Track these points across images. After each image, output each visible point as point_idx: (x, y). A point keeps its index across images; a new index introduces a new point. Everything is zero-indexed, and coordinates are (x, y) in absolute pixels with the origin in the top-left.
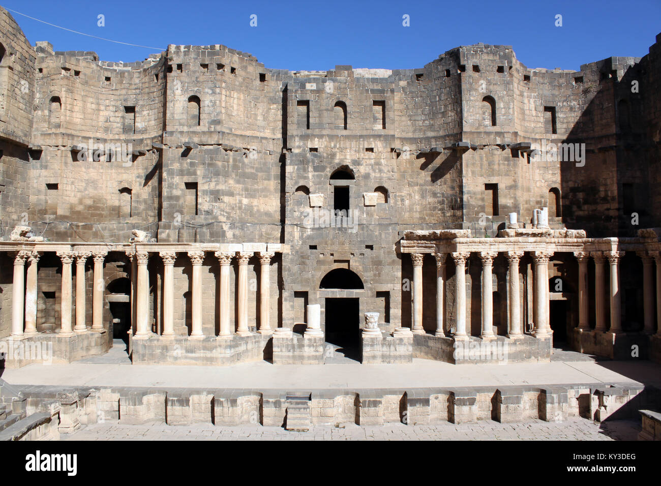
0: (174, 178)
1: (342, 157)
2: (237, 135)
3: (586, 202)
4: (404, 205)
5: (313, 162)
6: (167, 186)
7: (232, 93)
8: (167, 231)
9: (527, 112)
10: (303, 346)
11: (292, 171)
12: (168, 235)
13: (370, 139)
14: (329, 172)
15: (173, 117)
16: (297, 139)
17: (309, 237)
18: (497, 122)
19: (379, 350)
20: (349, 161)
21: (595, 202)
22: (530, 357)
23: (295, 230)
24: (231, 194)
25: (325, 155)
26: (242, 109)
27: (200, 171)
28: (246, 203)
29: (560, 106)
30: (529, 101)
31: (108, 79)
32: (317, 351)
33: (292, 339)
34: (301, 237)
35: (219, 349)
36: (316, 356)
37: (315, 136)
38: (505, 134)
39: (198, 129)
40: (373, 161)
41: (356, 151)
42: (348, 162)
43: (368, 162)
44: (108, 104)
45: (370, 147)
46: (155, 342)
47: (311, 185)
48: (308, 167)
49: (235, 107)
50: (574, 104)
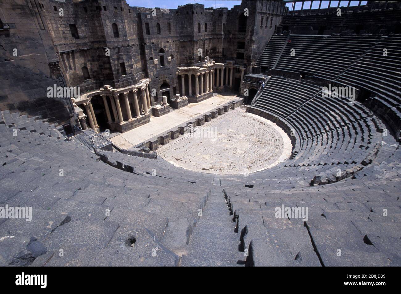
0: (115, 62)
1: (161, 45)
3: (213, 53)
5: (153, 48)
6: (113, 65)
8: (118, 83)
10: (165, 109)
11: (147, 52)
13: (167, 38)
14: (158, 51)
15: (108, 34)
16: (147, 39)
17: (155, 74)
19: (181, 104)
21: (215, 53)
23: (151, 73)
25: (156, 45)
26: (128, 27)
27: (124, 58)
29: (208, 23)
32: (168, 109)
34: (153, 75)
36: (168, 111)
37: (153, 38)
38: (203, 36)
41: (164, 43)
42: (163, 47)
43: (168, 46)
44: (60, 23)
45: (168, 41)
47: (153, 56)
48: (152, 50)
50: (211, 23)
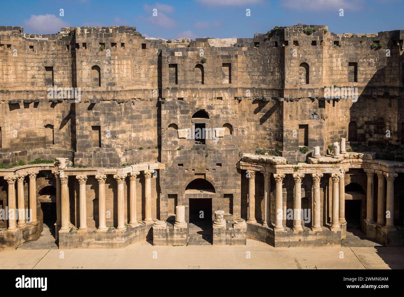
0: (84, 123)
1: (200, 104)
2: (127, 91)
3: (376, 132)
4: (244, 134)
5: (180, 107)
6: (79, 128)
7: (123, 61)
8: (81, 159)
9: (335, 68)
10: (173, 234)
11: (166, 113)
12: (81, 162)
13: (220, 91)
14: (191, 114)
15: (82, 81)
16: (169, 92)
17: (178, 158)
18: (310, 81)
19: (224, 236)
20: (206, 106)
22: (326, 244)
23: (168, 154)
24: (124, 132)
25: (188, 102)
26: (130, 71)
27: (102, 118)
28: (134, 136)
29: (361, 62)
30: (337, 60)
31: (31, 47)
32: (182, 237)
33: (166, 230)
34: (172, 159)
35: (117, 238)
36: (182, 240)
37: (182, 89)
38: (315, 90)
39: (99, 89)
40: (222, 107)
41: (210, 99)
42: (204, 107)
43: (219, 107)
44: (33, 66)
45: (220, 96)
46: (75, 234)
47: (179, 123)
48: (177, 111)
49: (125, 71)
50: (371, 61)
